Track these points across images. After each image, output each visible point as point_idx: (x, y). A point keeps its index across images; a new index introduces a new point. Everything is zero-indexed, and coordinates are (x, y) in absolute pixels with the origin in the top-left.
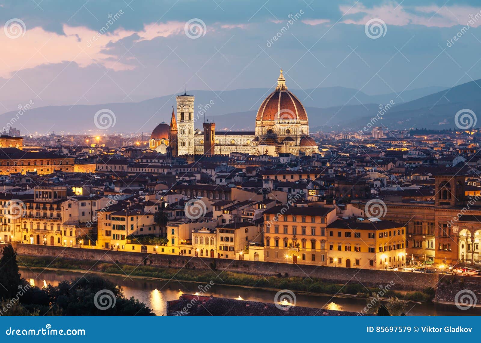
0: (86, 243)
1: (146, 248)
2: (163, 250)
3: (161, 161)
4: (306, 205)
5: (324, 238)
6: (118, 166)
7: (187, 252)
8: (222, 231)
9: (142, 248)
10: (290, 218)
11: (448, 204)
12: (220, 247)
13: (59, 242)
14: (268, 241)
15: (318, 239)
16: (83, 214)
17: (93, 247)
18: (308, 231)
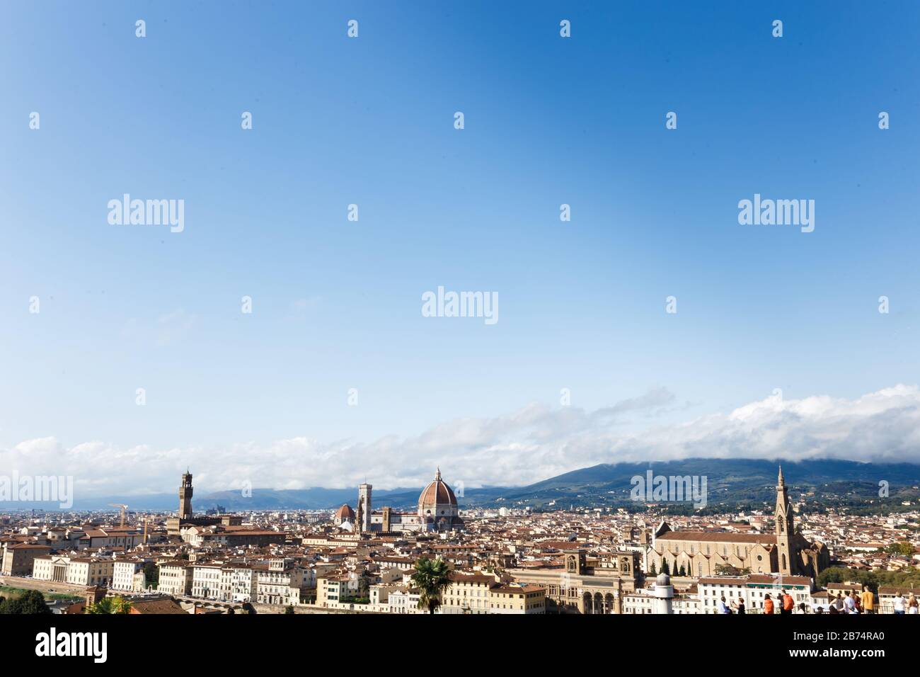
0: (307, 603)
1: (353, 606)
2: (366, 608)
3: (352, 536)
4: (473, 574)
5: (487, 599)
6: (319, 540)
7: (385, 609)
8: (411, 593)
9: (351, 606)
10: (461, 585)
11: (575, 572)
12: (411, 606)
13: (286, 601)
14: (445, 601)
15: (483, 599)
16: (305, 579)
17: (313, 606)
18: (475, 593)
